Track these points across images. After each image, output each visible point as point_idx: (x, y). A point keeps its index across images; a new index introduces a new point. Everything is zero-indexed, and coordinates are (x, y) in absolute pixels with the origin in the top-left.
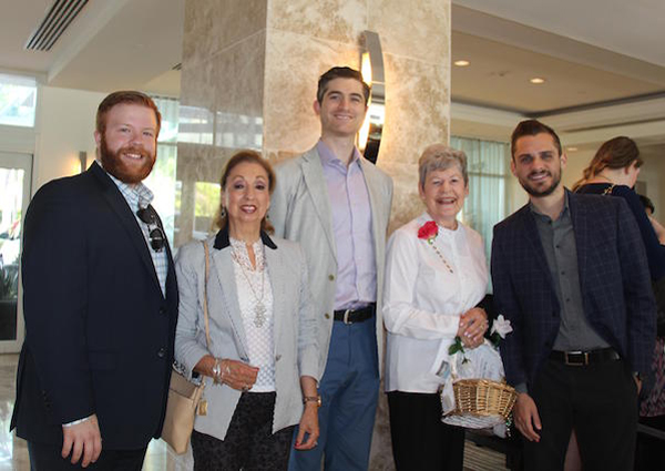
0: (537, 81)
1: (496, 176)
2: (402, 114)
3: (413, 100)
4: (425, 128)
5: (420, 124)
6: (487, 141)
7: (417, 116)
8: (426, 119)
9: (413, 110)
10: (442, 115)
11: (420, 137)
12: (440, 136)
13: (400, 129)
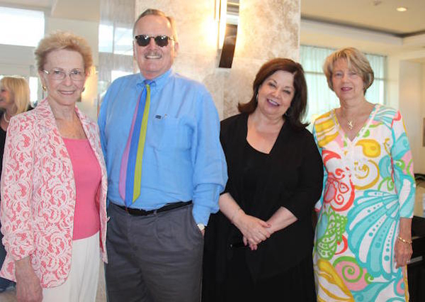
0: (402, 9)
1: (379, 79)
2: (258, 20)
3: (268, 9)
4: (278, 32)
5: (274, 28)
6: (371, 54)
7: (271, 22)
8: (280, 25)
9: (267, 17)
10: (293, 22)
11: (274, 39)
12: (291, 38)
13: (256, 33)
